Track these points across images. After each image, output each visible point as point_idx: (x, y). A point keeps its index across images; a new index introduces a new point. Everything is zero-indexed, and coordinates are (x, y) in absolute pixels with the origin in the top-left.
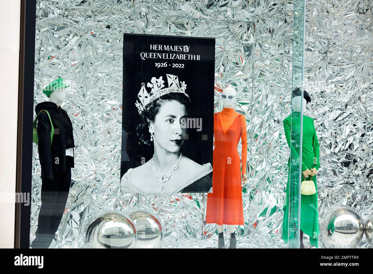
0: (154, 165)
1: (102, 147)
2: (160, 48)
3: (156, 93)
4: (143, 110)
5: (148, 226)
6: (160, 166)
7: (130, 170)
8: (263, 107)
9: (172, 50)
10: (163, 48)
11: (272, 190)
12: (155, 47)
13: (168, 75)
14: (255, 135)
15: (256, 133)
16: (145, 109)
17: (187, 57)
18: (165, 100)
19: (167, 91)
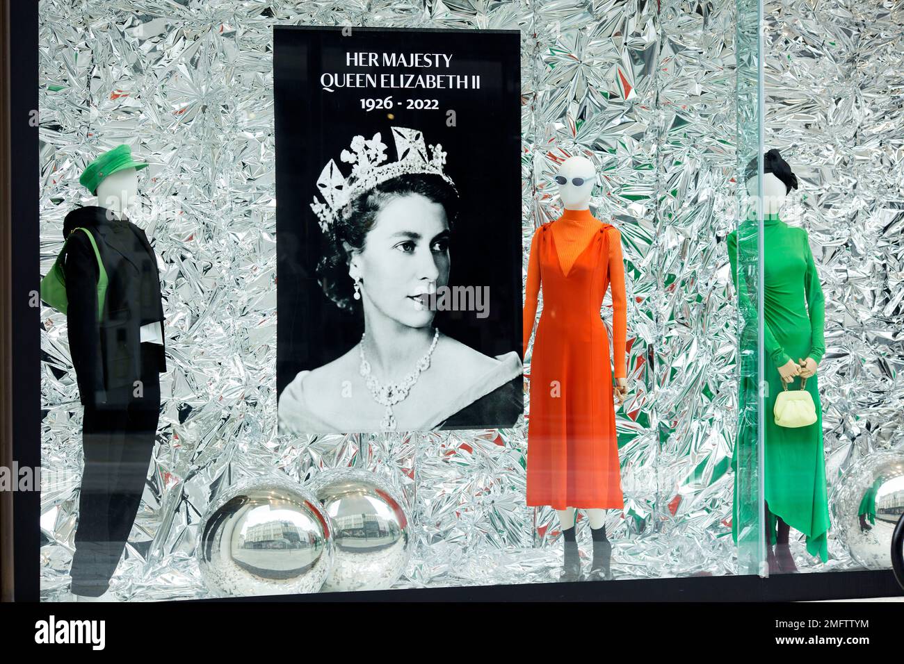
0: (364, 362)
1: (262, 318)
2: (373, 60)
3: (366, 177)
4: (331, 221)
5: (369, 517)
6: (380, 362)
7: (302, 375)
8: (686, 205)
9: (405, 65)
10: (380, 60)
11: (718, 416)
12: (358, 59)
13: (396, 128)
14: (667, 276)
15: (669, 270)
16: (337, 218)
17: (445, 82)
18: (389, 194)
19: (394, 170)
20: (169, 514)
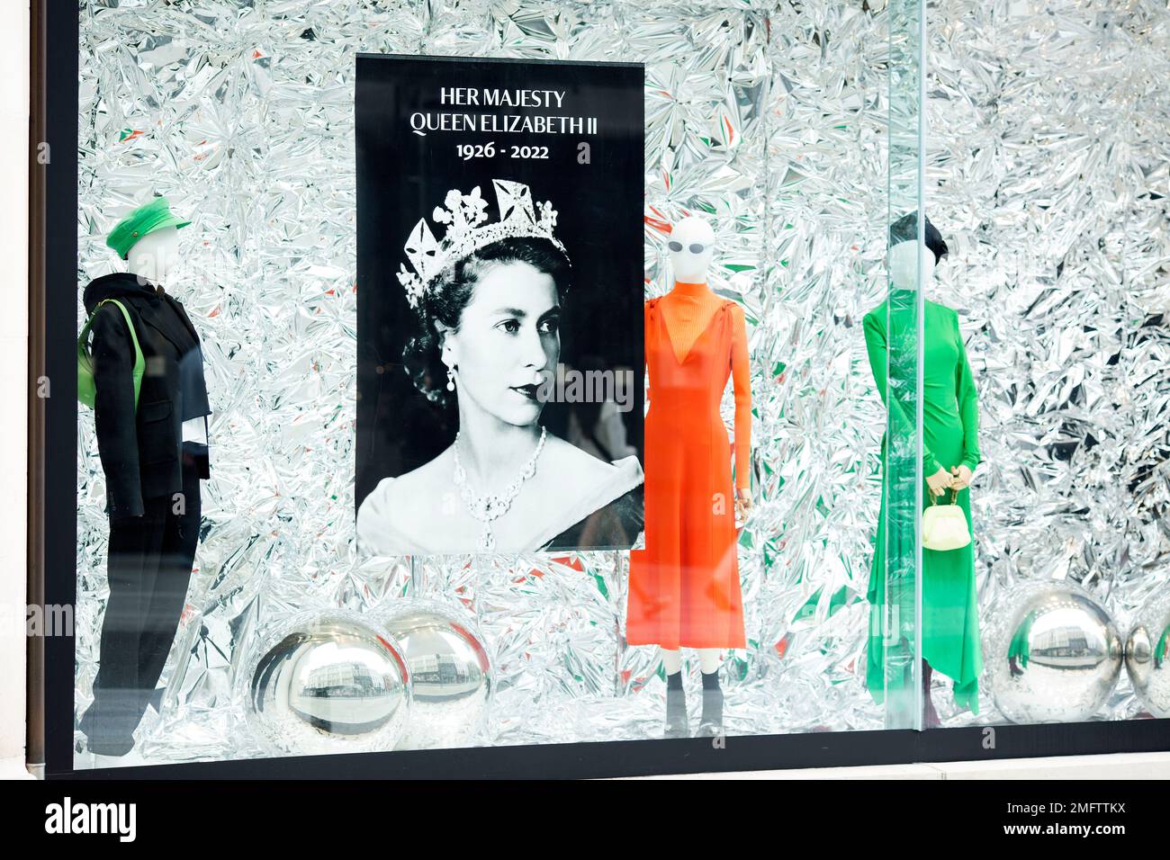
0: (459, 467)
1: (298, 413)
2: (472, 97)
3: (463, 240)
4: (421, 294)
5: (445, 658)
6: (478, 467)
7: (385, 483)
8: (799, 277)
9: (510, 104)
10: (480, 98)
11: (833, 535)
12: (455, 96)
13: (498, 181)
14: (776, 365)
15: (778, 358)
16: (429, 290)
17: (556, 126)
18: (490, 261)
19: (496, 233)
20: (184, 654)
